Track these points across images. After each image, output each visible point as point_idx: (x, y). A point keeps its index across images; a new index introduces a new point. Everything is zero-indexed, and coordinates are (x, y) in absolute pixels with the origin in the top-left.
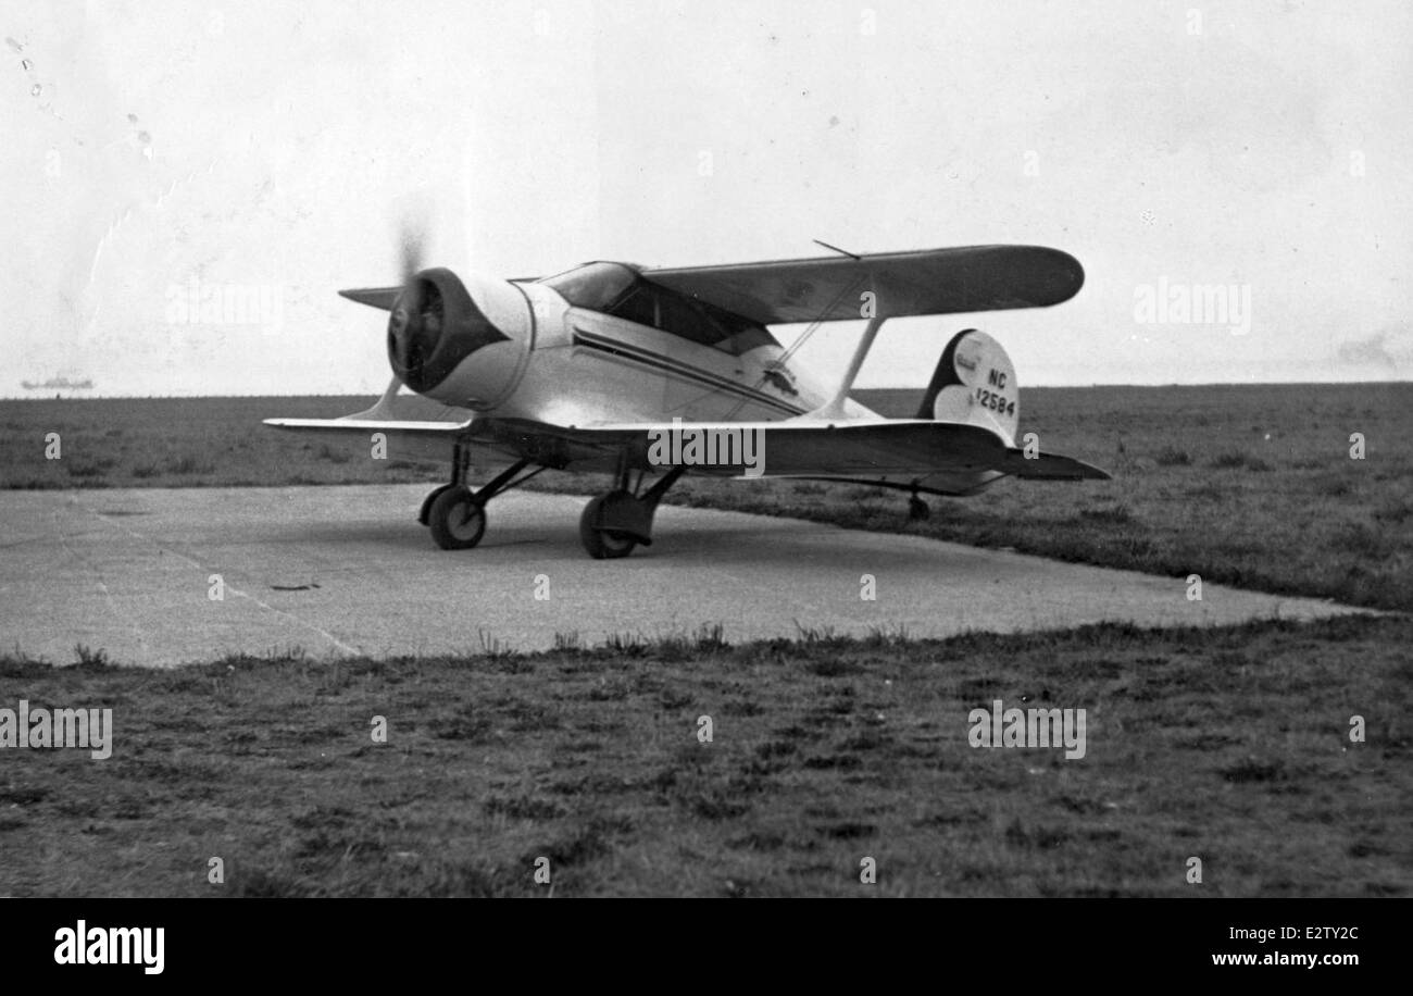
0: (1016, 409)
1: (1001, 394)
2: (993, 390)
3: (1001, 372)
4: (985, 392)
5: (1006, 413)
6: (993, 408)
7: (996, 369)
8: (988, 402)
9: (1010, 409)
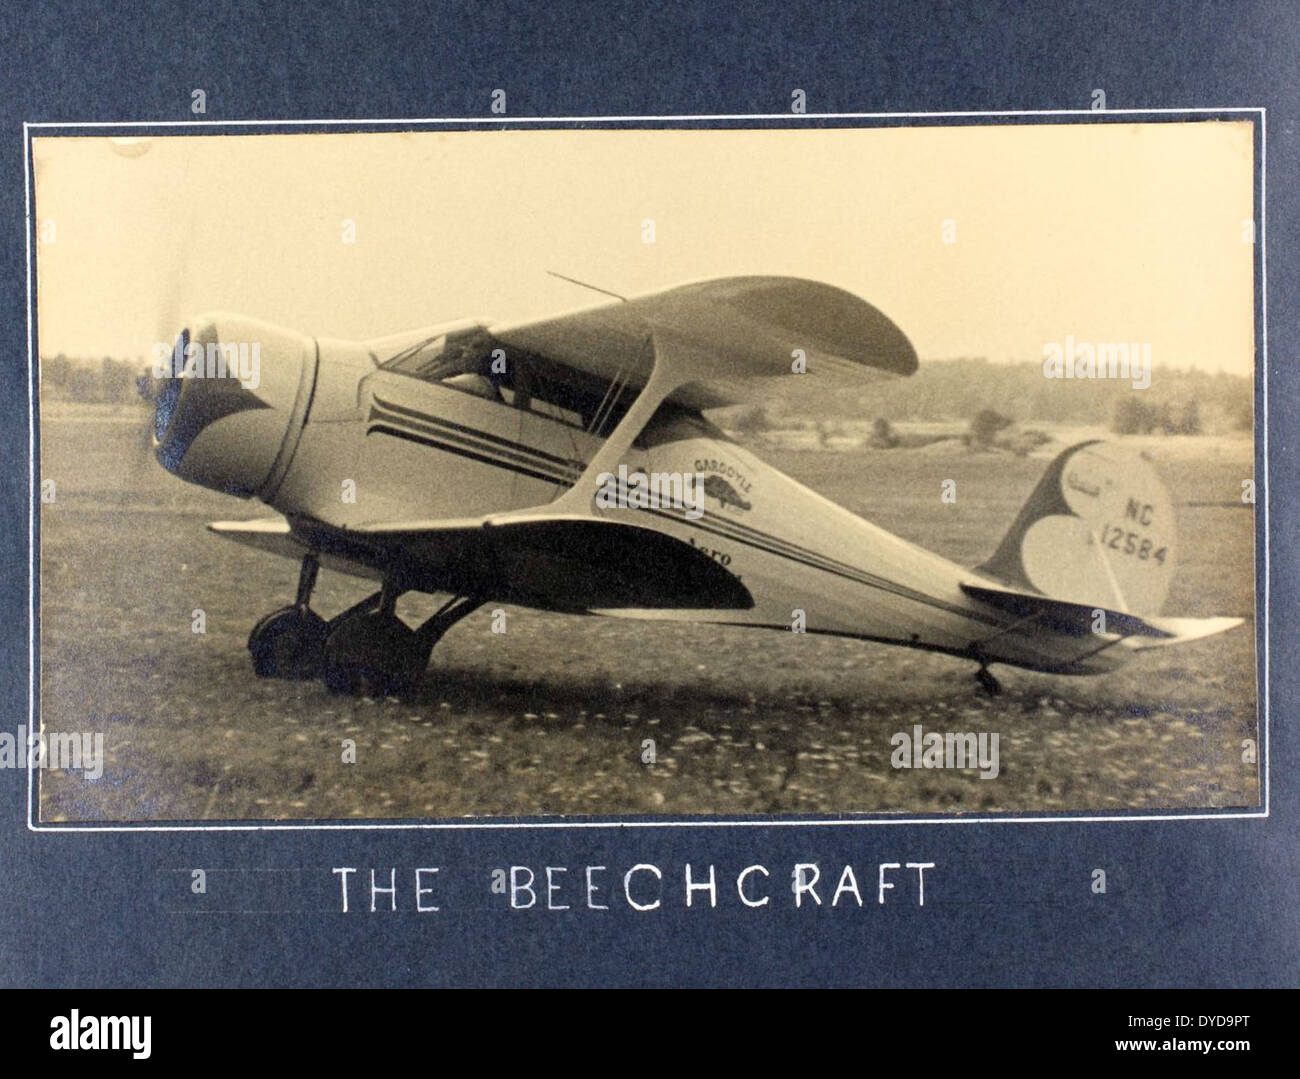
0: (1170, 555)
1: (1143, 533)
2: (1131, 526)
3: (1143, 504)
4: (1117, 530)
5: (1152, 561)
6: (1128, 552)
7: (1136, 498)
8: (1122, 543)
9: (1160, 555)
